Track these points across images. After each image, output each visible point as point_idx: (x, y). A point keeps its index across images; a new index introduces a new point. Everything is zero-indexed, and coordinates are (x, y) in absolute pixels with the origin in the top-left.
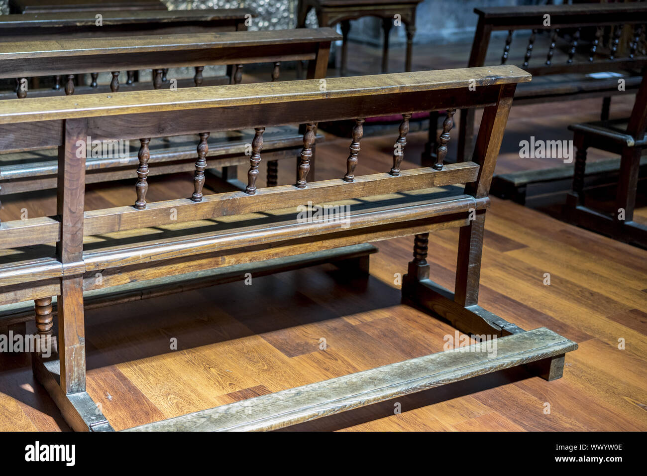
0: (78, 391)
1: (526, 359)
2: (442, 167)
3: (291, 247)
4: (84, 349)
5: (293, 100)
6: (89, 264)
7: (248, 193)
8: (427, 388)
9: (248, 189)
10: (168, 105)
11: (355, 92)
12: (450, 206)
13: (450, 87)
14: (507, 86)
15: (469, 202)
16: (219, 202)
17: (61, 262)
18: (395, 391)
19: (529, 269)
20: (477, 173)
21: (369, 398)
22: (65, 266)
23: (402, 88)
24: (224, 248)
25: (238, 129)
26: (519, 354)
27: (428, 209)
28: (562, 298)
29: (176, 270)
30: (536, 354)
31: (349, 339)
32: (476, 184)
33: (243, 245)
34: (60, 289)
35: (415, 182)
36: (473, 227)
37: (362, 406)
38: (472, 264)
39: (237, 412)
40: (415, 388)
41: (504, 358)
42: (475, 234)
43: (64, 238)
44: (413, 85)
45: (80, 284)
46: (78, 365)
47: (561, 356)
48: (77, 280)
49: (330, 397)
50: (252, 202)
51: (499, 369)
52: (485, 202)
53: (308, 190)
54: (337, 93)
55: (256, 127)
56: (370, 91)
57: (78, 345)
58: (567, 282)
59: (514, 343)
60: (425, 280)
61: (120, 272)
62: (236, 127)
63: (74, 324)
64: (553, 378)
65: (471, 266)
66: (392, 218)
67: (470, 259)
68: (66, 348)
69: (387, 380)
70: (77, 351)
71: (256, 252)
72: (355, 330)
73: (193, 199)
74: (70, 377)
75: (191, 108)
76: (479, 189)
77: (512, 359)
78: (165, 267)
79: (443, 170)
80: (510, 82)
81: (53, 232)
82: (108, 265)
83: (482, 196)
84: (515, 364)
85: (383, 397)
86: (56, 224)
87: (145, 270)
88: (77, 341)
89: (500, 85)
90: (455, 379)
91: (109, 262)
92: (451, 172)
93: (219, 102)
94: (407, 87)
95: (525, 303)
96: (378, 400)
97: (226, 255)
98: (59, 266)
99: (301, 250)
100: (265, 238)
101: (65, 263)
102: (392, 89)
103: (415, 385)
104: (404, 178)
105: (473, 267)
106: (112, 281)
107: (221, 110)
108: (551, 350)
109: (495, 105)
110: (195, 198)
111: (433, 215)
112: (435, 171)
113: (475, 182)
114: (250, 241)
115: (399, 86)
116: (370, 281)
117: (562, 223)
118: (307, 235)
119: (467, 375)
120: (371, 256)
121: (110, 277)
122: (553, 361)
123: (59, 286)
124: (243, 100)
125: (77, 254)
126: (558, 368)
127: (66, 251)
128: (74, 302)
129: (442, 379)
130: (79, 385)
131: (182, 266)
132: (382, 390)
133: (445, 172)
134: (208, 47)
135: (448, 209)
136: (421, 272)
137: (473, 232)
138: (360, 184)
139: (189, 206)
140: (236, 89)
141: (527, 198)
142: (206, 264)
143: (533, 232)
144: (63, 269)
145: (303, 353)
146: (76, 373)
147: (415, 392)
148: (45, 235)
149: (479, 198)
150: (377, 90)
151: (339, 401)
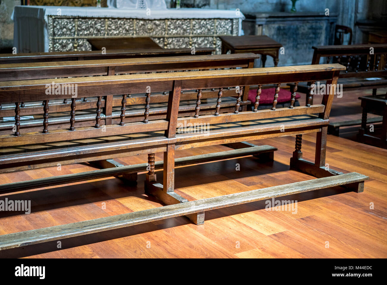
0: (171, 192)
1: (349, 182)
2: (310, 106)
3: (251, 137)
4: (174, 174)
5: (255, 75)
6: (177, 139)
7: (236, 113)
8: (310, 190)
9: (235, 112)
10: (211, 76)
11: (278, 72)
12: (313, 122)
13: (314, 71)
14: (336, 71)
15: (321, 121)
16: (225, 116)
17: (168, 138)
18: (297, 190)
19: (344, 158)
20: (324, 109)
21: (288, 192)
22: (169, 139)
23: (295, 71)
24: (226, 136)
25: (234, 86)
26: (346, 180)
27: (305, 123)
28: (360, 167)
29: (208, 144)
30: (352, 180)
31: (271, 181)
32: (324, 114)
33: (234, 135)
34: (166, 149)
35: (299, 112)
36: (323, 132)
37: (285, 195)
38: (322, 148)
39: (237, 196)
40: (305, 190)
41: (340, 181)
42: (323, 135)
43: (170, 128)
44: (300, 70)
45: (174, 147)
46: (172, 181)
47: (363, 182)
48: (173, 145)
49: (272, 191)
50: (236, 117)
51: (338, 185)
52: (327, 122)
53: (258, 113)
54: (271, 73)
55: (240, 86)
56: (284, 72)
57: (172, 172)
58: (362, 162)
59: (343, 177)
60: (301, 159)
61: (188, 143)
62: (233, 86)
63: (171, 163)
64: (360, 192)
65: (322, 149)
66: (291, 127)
67: (322, 146)
68: (168, 173)
69: (294, 187)
70: (172, 175)
71: (238, 138)
72: (273, 178)
73: (215, 115)
74: (168, 185)
75: (219, 77)
76: (325, 115)
77: (343, 181)
78: (204, 142)
79: (310, 107)
80: (338, 70)
81: (166, 125)
82: (184, 140)
83: (326, 119)
84: (344, 183)
85: (293, 192)
86: (167, 122)
87: (196, 143)
88: (172, 170)
89: (333, 71)
90: (321, 188)
91: (185, 139)
92: (313, 108)
93: (229, 75)
94: (298, 71)
95: (344, 169)
96: (291, 193)
97: (226, 139)
98: (167, 139)
99: (255, 138)
100: (242, 132)
101: (169, 138)
102: (292, 72)
103: (305, 189)
104: (295, 110)
105: (323, 150)
106: (185, 147)
107: (228, 79)
108: (359, 179)
109: (331, 80)
110: (216, 114)
111: (307, 126)
112: (307, 107)
113: (323, 113)
114: (236, 133)
115: (294, 70)
116: (274, 163)
117: (357, 143)
118: (258, 132)
119: (325, 187)
120: (275, 152)
121: (184, 145)
122: (359, 184)
123: (166, 147)
124: (237, 74)
125: (174, 135)
126: (361, 187)
127: (170, 133)
128: (171, 154)
129: (316, 187)
130: (171, 189)
131: (210, 142)
132: (292, 190)
133: (311, 108)
134: (205, 61)
135: (313, 124)
136: (299, 155)
137: (323, 134)
138: (278, 111)
139: (214, 118)
140: (233, 71)
141: (340, 134)
142: (219, 142)
143: (344, 146)
144: (169, 140)
145: (253, 185)
146: (171, 184)
147: (305, 191)
148: (163, 127)
149: (325, 119)
150: (286, 72)
151: (276, 193)
